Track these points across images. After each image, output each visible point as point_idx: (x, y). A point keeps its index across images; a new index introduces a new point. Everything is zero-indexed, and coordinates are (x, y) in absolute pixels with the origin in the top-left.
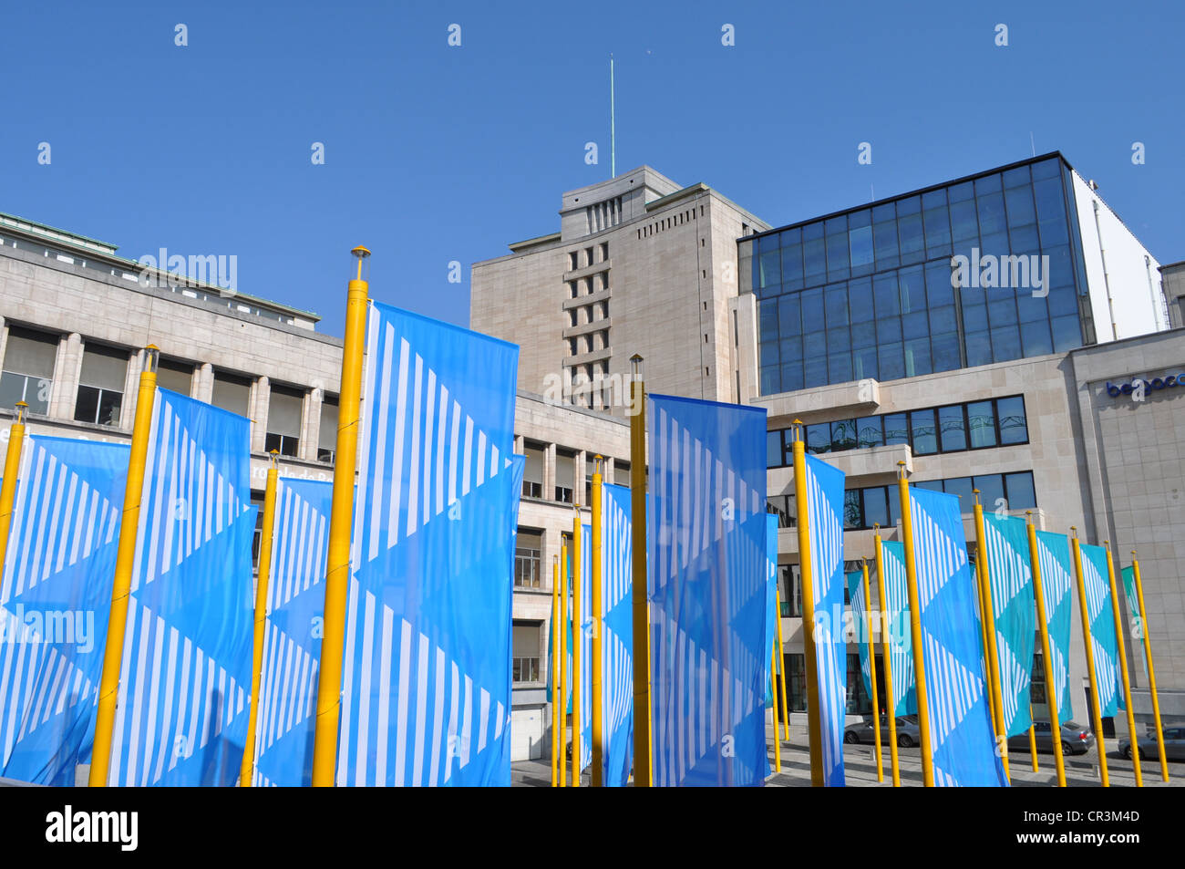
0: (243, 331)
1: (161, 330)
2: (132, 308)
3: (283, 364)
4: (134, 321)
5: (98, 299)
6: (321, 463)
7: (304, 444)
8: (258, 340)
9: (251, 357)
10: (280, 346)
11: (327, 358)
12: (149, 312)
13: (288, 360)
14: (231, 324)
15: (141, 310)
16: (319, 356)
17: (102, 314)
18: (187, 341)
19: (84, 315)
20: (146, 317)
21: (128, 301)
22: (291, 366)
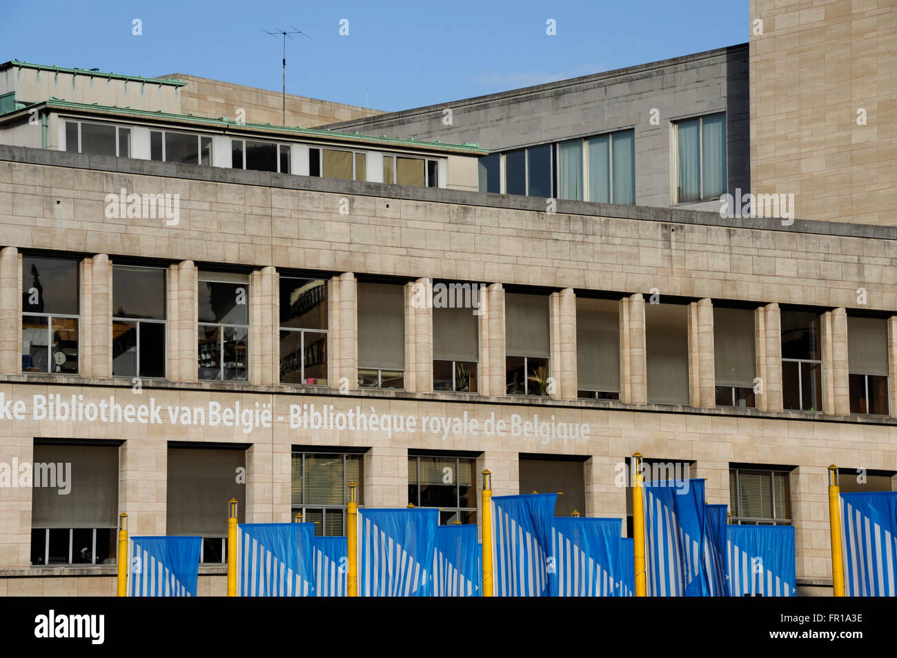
0: (389, 214)
1: (287, 235)
2: (248, 211)
3: (448, 255)
4: (252, 229)
5: (206, 206)
6: (513, 399)
7: (486, 371)
8: (410, 224)
9: (404, 252)
10: (441, 226)
11: (509, 232)
12: (268, 211)
13: (454, 247)
14: (372, 207)
15: (258, 211)
16: (495, 231)
17: (214, 227)
18: (319, 245)
19: (195, 234)
20: (266, 221)
21: (242, 202)
22: (458, 256)
